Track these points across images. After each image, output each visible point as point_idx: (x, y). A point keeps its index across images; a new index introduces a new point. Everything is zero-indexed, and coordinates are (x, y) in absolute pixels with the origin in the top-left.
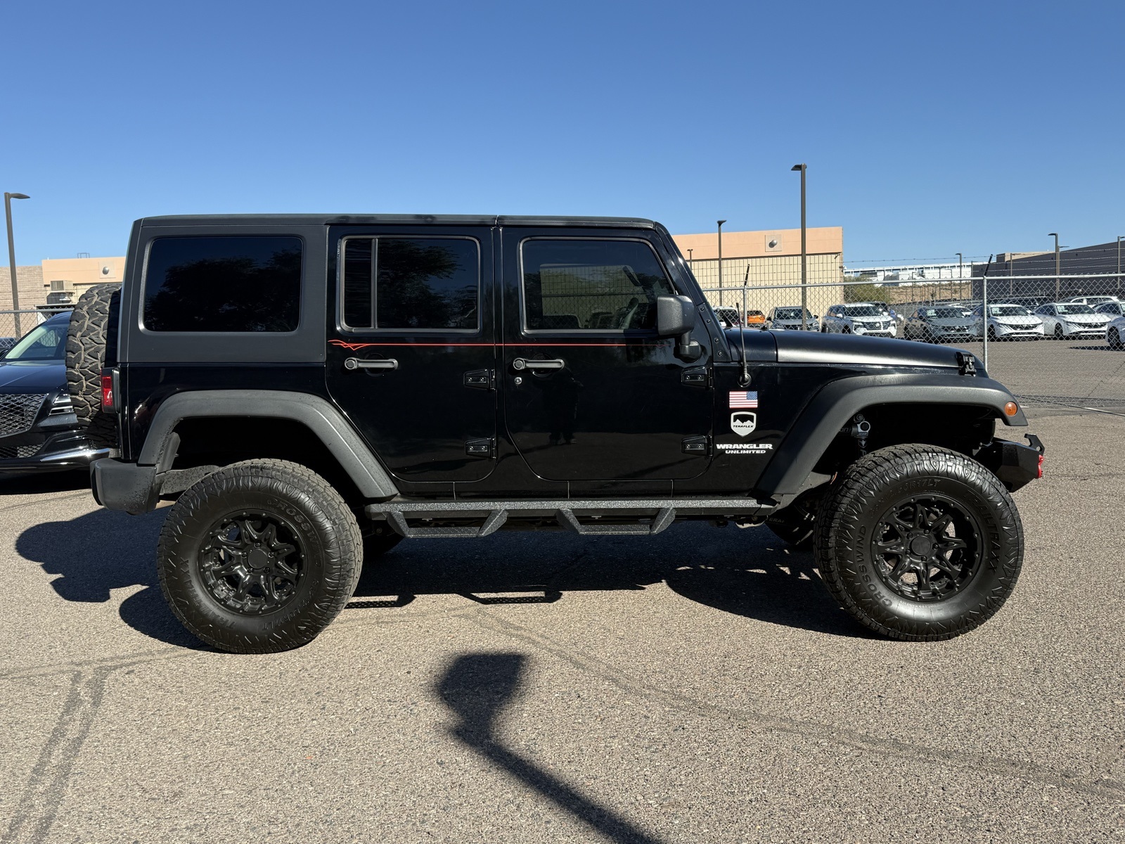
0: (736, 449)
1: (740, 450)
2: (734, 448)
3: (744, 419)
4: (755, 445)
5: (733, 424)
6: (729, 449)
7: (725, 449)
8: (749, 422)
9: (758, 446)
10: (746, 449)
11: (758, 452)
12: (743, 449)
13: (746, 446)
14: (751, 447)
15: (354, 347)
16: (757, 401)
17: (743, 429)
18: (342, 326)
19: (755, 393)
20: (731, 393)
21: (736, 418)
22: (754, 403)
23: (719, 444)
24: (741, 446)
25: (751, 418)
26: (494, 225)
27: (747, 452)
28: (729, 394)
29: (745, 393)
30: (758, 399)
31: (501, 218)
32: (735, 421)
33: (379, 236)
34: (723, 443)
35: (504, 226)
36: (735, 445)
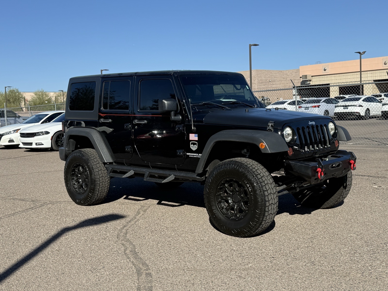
0: (192, 155)
1: (193, 156)
2: (191, 155)
3: (194, 144)
4: (198, 154)
5: (191, 146)
6: (190, 155)
7: (189, 155)
8: (195, 146)
9: (198, 155)
10: (195, 156)
11: (199, 157)
12: (194, 155)
13: (195, 154)
14: (197, 155)
15: (103, 115)
16: (197, 138)
17: (194, 148)
18: (102, 108)
19: (197, 135)
20: (190, 134)
21: (192, 143)
22: (196, 139)
23: (187, 153)
24: (193, 154)
25: (196, 144)
26: (134, 76)
27: (195, 157)
28: (189, 135)
29: (194, 134)
30: (198, 137)
31: (136, 73)
32: (191, 145)
33: (111, 81)
34: (188, 153)
35: (137, 76)
36: (192, 154)
